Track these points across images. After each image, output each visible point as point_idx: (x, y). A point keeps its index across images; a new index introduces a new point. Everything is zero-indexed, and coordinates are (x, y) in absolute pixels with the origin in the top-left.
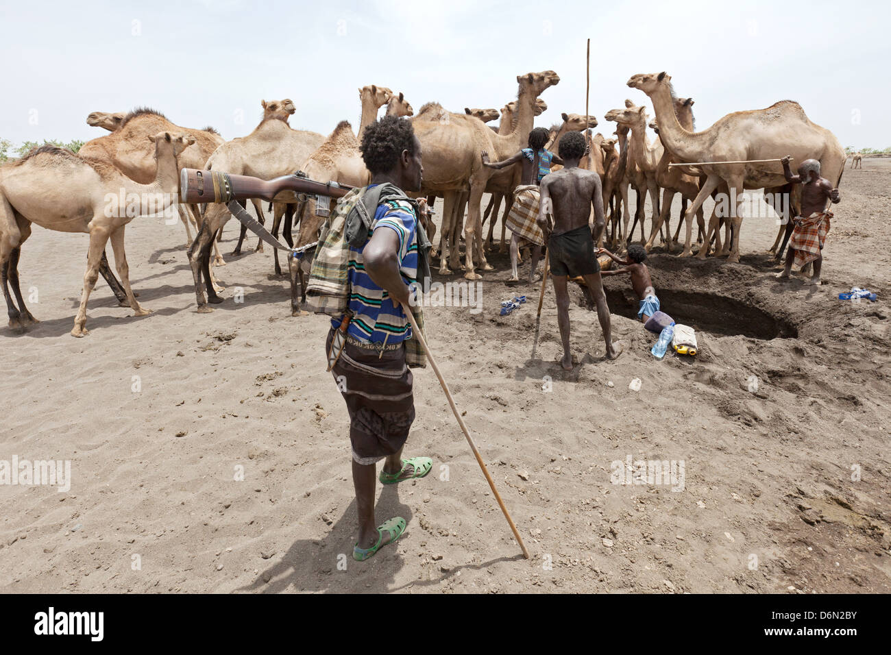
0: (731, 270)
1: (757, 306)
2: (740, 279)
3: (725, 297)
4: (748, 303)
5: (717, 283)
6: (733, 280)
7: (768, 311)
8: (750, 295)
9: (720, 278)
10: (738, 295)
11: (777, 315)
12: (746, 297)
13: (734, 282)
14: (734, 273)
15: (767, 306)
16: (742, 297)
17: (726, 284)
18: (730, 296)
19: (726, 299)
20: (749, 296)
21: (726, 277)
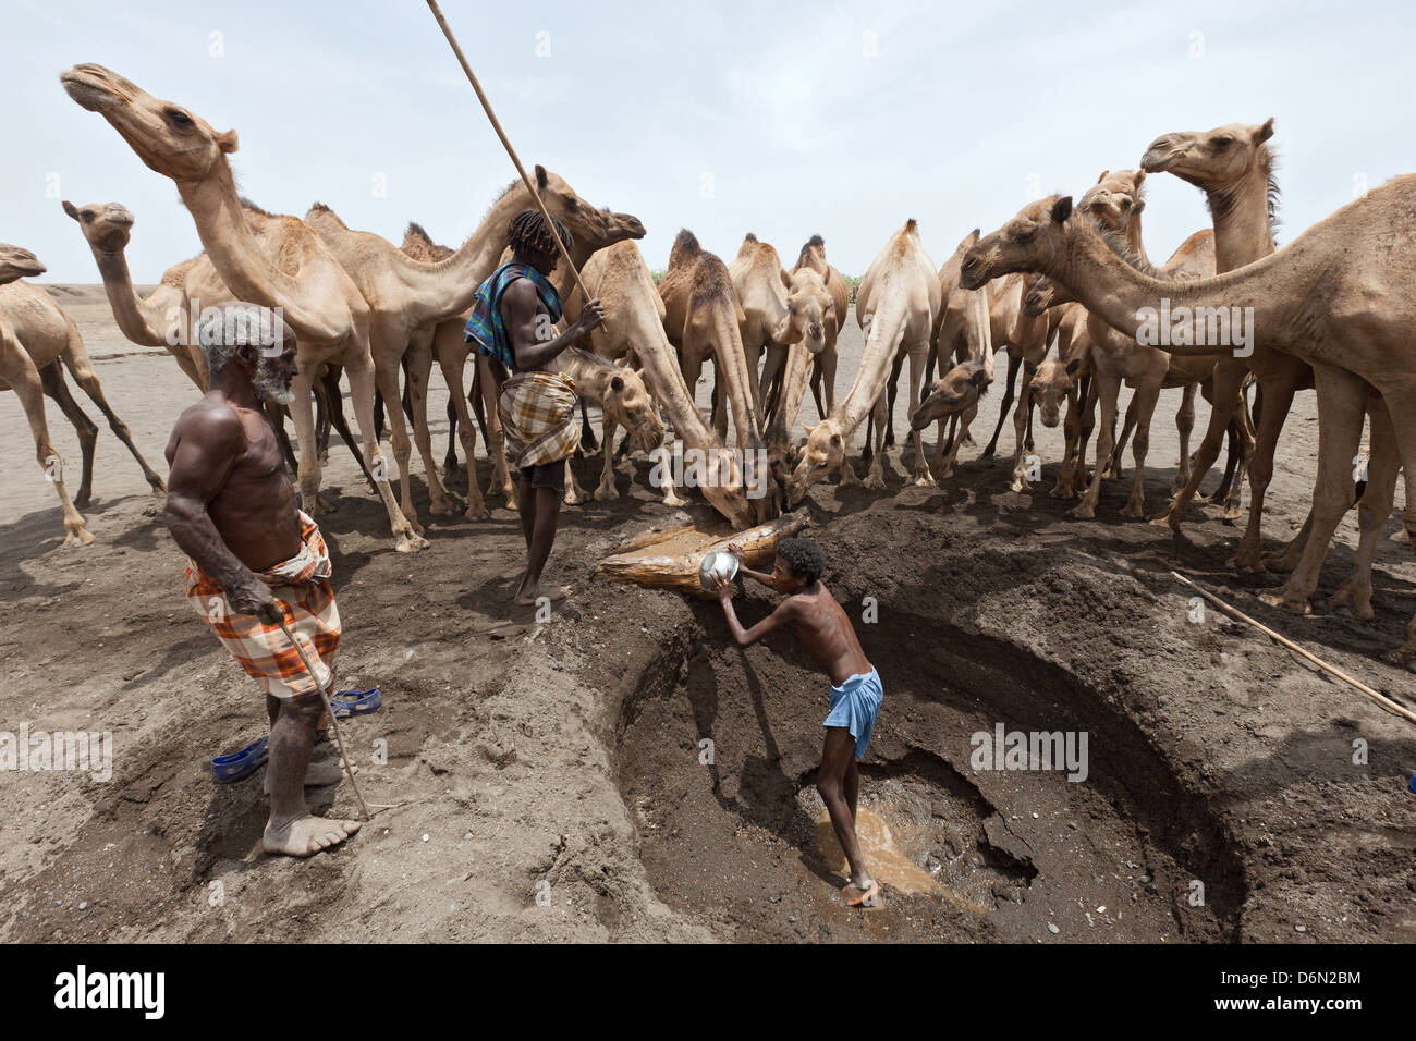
0: (1082, 587)
1: (1136, 717)
2: (1101, 619)
3: (1054, 664)
4: (1111, 699)
5: (1041, 619)
6: (1083, 616)
7: (1165, 747)
8: (1120, 678)
9: (1051, 604)
10: (1089, 669)
11: (1190, 776)
12: (1107, 681)
13: (1084, 622)
14: (1087, 598)
15: (1162, 728)
16: (1095, 679)
17: (1063, 624)
18: (1067, 666)
19: (1054, 669)
20: (1116, 678)
21: (1066, 603)
